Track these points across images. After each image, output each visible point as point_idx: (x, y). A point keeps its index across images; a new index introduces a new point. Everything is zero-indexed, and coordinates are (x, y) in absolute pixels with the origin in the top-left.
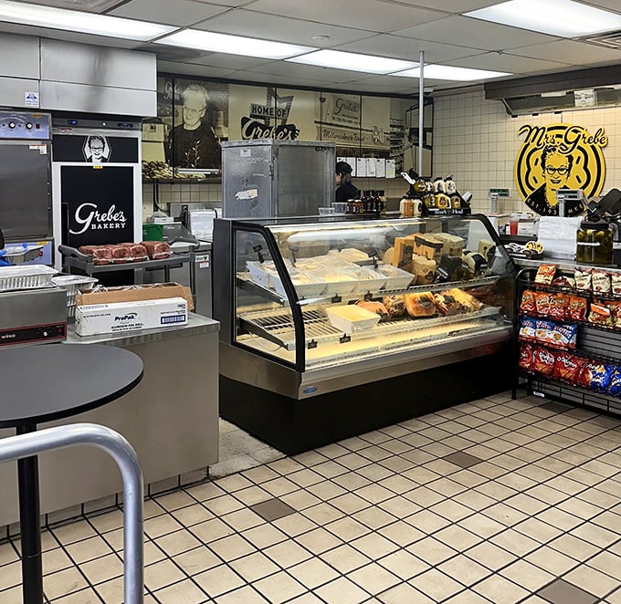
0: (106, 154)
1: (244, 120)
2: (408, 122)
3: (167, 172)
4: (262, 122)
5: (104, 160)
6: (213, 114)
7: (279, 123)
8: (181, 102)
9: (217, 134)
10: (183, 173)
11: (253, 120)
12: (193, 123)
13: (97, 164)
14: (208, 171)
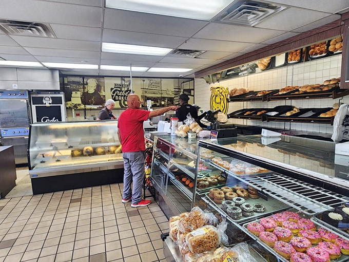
0: (51, 102)
1: (112, 89)
2: (182, 87)
3: (82, 106)
4: (119, 89)
5: (50, 104)
6: (98, 88)
7: (126, 89)
8: (87, 84)
9: (101, 94)
10: (88, 107)
11: (115, 89)
12: (91, 91)
13: (48, 105)
14: (98, 106)
